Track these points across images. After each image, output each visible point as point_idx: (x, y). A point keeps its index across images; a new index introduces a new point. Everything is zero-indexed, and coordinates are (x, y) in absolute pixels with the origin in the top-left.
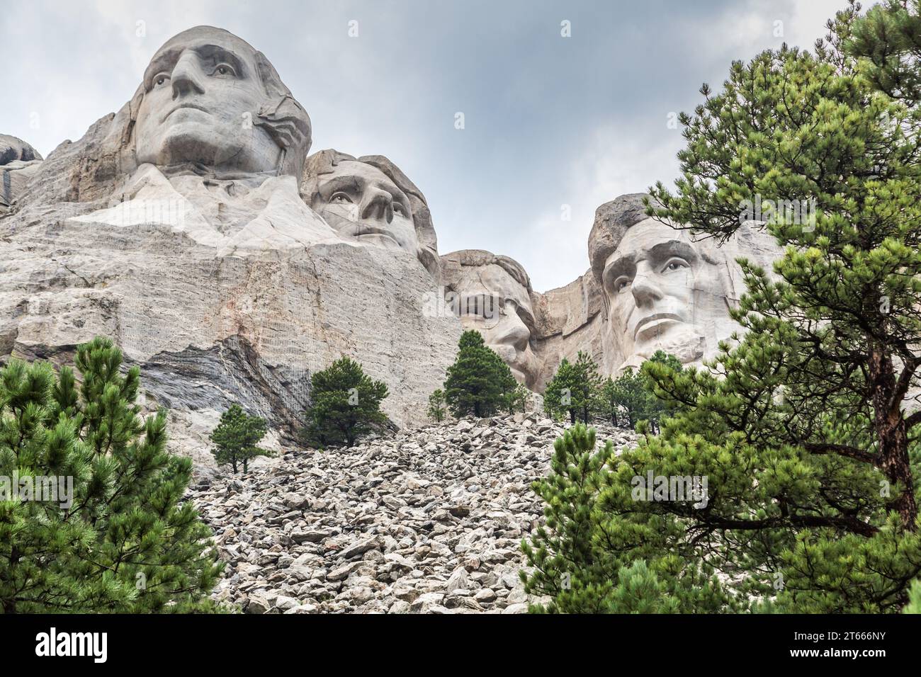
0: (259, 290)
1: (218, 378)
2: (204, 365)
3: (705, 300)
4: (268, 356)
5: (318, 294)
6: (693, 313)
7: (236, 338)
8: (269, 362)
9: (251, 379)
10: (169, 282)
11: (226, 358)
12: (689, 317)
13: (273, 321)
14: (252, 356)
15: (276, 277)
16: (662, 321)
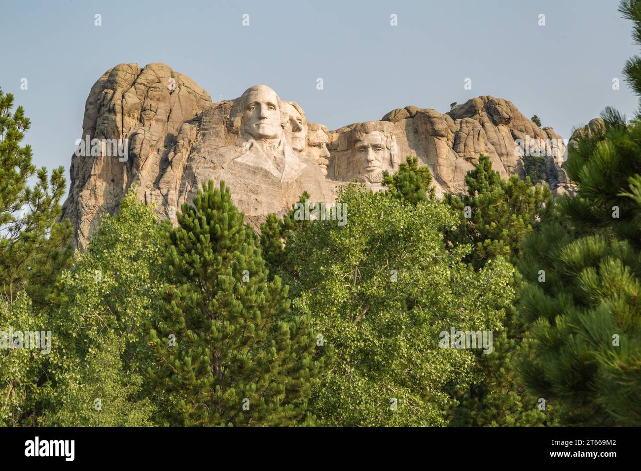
3: (385, 161)
6: (382, 165)
15: (294, 187)
16: (374, 168)
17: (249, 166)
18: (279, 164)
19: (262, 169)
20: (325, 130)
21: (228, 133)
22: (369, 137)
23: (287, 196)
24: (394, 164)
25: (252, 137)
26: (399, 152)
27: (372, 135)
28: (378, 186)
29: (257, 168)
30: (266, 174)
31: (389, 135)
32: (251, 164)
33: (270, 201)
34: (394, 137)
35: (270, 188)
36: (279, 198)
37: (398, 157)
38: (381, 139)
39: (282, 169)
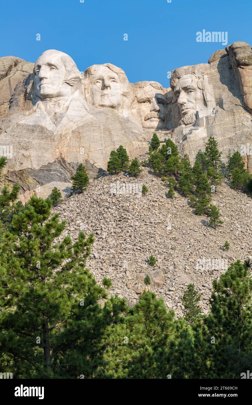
0: (64, 143)
1: (56, 170)
2: (53, 168)
3: (199, 101)
4: (68, 160)
5: (80, 138)
6: (196, 106)
7: (60, 157)
8: (69, 162)
9: (64, 168)
11: (58, 163)
12: (194, 108)
13: (68, 151)
14: (64, 161)
15: (68, 138)
16: (187, 110)
17: (29, 126)
18: (57, 119)
19: (39, 126)
20: (154, 85)
21: (26, 101)
22: (180, 81)
23: (60, 147)
24: (207, 103)
25: (39, 100)
26: (212, 90)
27: (183, 79)
28: (190, 127)
29: (34, 126)
30: (42, 130)
31: (200, 75)
32: (31, 124)
33: (40, 154)
34: (206, 77)
35: (43, 142)
36: (51, 150)
37: (212, 95)
38: (192, 80)
39: (59, 123)
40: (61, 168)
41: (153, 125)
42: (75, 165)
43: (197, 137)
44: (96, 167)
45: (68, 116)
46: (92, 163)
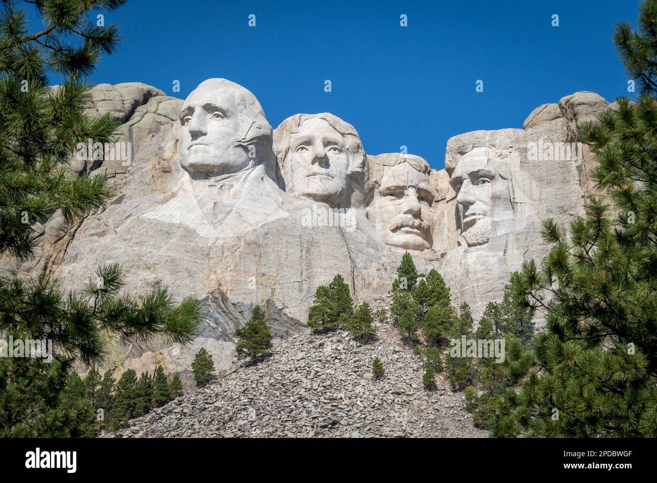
0: (228, 263)
1: (207, 315)
3: (499, 202)
4: (232, 298)
5: (260, 256)
6: (492, 210)
7: (217, 291)
8: (233, 302)
9: (224, 312)
10: (185, 262)
11: (213, 302)
12: (489, 213)
13: (235, 279)
14: (225, 299)
15: (237, 253)
16: (473, 217)
18: (218, 215)
19: (181, 226)
20: (413, 163)
21: (160, 173)
22: (465, 160)
23: (219, 271)
24: (516, 206)
25: (186, 174)
26: (526, 182)
29: (173, 225)
30: (188, 234)
33: (178, 282)
34: (516, 155)
35: (186, 258)
36: (201, 275)
37: (524, 192)
38: (489, 160)
39: (220, 222)
40: (218, 312)
41: (405, 241)
42: (246, 309)
43: (489, 272)
44: (286, 315)
45: (239, 211)
46: (280, 308)
